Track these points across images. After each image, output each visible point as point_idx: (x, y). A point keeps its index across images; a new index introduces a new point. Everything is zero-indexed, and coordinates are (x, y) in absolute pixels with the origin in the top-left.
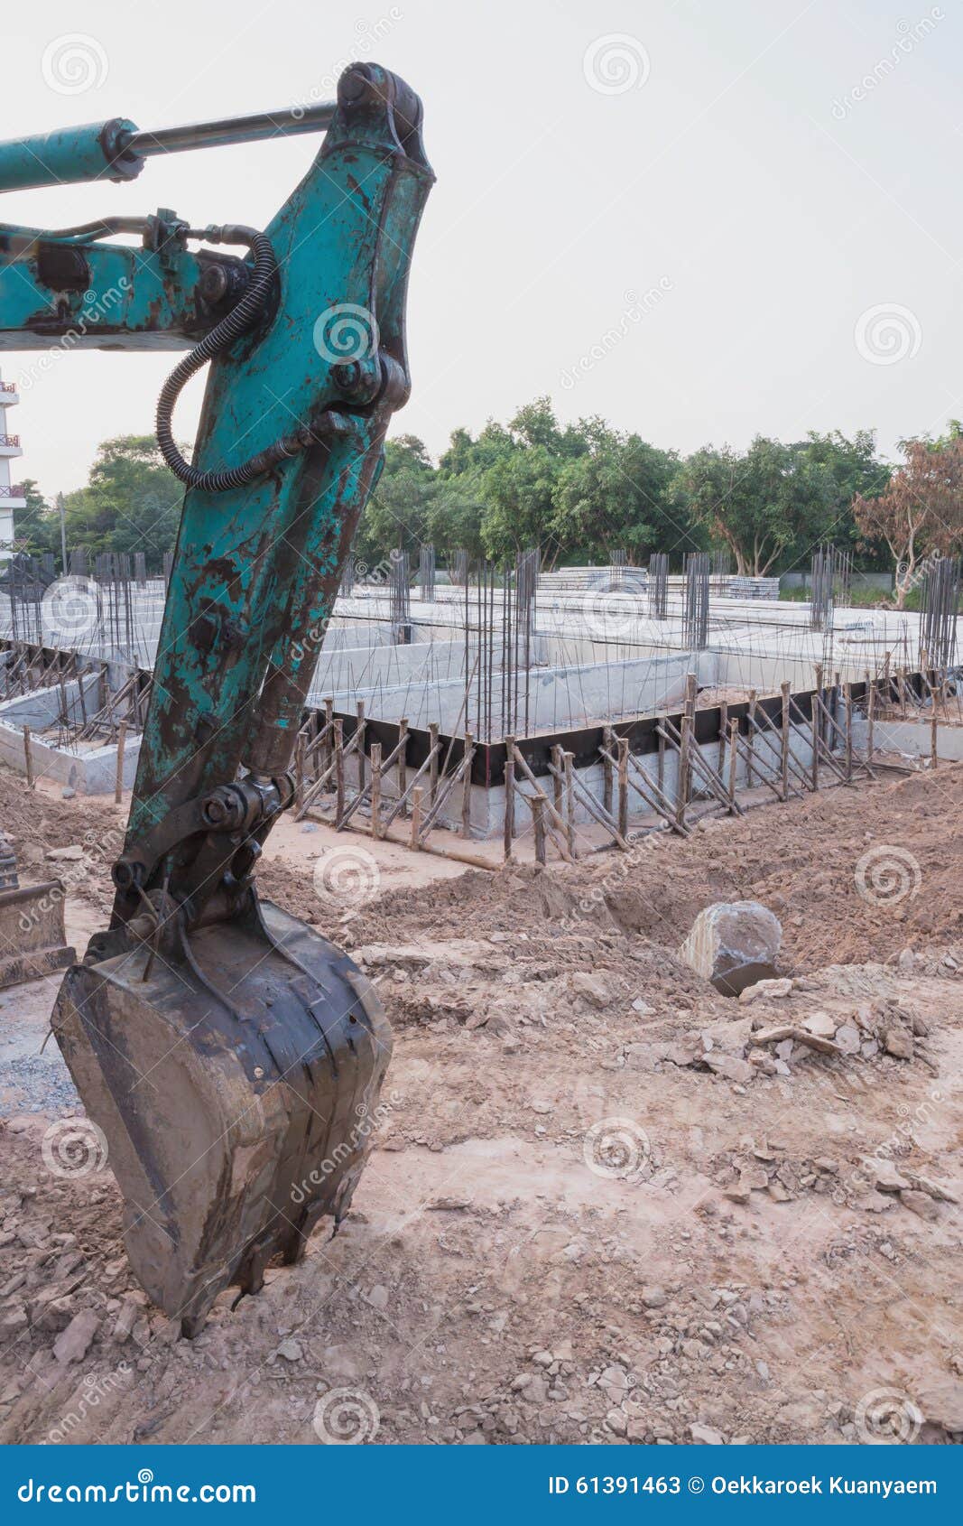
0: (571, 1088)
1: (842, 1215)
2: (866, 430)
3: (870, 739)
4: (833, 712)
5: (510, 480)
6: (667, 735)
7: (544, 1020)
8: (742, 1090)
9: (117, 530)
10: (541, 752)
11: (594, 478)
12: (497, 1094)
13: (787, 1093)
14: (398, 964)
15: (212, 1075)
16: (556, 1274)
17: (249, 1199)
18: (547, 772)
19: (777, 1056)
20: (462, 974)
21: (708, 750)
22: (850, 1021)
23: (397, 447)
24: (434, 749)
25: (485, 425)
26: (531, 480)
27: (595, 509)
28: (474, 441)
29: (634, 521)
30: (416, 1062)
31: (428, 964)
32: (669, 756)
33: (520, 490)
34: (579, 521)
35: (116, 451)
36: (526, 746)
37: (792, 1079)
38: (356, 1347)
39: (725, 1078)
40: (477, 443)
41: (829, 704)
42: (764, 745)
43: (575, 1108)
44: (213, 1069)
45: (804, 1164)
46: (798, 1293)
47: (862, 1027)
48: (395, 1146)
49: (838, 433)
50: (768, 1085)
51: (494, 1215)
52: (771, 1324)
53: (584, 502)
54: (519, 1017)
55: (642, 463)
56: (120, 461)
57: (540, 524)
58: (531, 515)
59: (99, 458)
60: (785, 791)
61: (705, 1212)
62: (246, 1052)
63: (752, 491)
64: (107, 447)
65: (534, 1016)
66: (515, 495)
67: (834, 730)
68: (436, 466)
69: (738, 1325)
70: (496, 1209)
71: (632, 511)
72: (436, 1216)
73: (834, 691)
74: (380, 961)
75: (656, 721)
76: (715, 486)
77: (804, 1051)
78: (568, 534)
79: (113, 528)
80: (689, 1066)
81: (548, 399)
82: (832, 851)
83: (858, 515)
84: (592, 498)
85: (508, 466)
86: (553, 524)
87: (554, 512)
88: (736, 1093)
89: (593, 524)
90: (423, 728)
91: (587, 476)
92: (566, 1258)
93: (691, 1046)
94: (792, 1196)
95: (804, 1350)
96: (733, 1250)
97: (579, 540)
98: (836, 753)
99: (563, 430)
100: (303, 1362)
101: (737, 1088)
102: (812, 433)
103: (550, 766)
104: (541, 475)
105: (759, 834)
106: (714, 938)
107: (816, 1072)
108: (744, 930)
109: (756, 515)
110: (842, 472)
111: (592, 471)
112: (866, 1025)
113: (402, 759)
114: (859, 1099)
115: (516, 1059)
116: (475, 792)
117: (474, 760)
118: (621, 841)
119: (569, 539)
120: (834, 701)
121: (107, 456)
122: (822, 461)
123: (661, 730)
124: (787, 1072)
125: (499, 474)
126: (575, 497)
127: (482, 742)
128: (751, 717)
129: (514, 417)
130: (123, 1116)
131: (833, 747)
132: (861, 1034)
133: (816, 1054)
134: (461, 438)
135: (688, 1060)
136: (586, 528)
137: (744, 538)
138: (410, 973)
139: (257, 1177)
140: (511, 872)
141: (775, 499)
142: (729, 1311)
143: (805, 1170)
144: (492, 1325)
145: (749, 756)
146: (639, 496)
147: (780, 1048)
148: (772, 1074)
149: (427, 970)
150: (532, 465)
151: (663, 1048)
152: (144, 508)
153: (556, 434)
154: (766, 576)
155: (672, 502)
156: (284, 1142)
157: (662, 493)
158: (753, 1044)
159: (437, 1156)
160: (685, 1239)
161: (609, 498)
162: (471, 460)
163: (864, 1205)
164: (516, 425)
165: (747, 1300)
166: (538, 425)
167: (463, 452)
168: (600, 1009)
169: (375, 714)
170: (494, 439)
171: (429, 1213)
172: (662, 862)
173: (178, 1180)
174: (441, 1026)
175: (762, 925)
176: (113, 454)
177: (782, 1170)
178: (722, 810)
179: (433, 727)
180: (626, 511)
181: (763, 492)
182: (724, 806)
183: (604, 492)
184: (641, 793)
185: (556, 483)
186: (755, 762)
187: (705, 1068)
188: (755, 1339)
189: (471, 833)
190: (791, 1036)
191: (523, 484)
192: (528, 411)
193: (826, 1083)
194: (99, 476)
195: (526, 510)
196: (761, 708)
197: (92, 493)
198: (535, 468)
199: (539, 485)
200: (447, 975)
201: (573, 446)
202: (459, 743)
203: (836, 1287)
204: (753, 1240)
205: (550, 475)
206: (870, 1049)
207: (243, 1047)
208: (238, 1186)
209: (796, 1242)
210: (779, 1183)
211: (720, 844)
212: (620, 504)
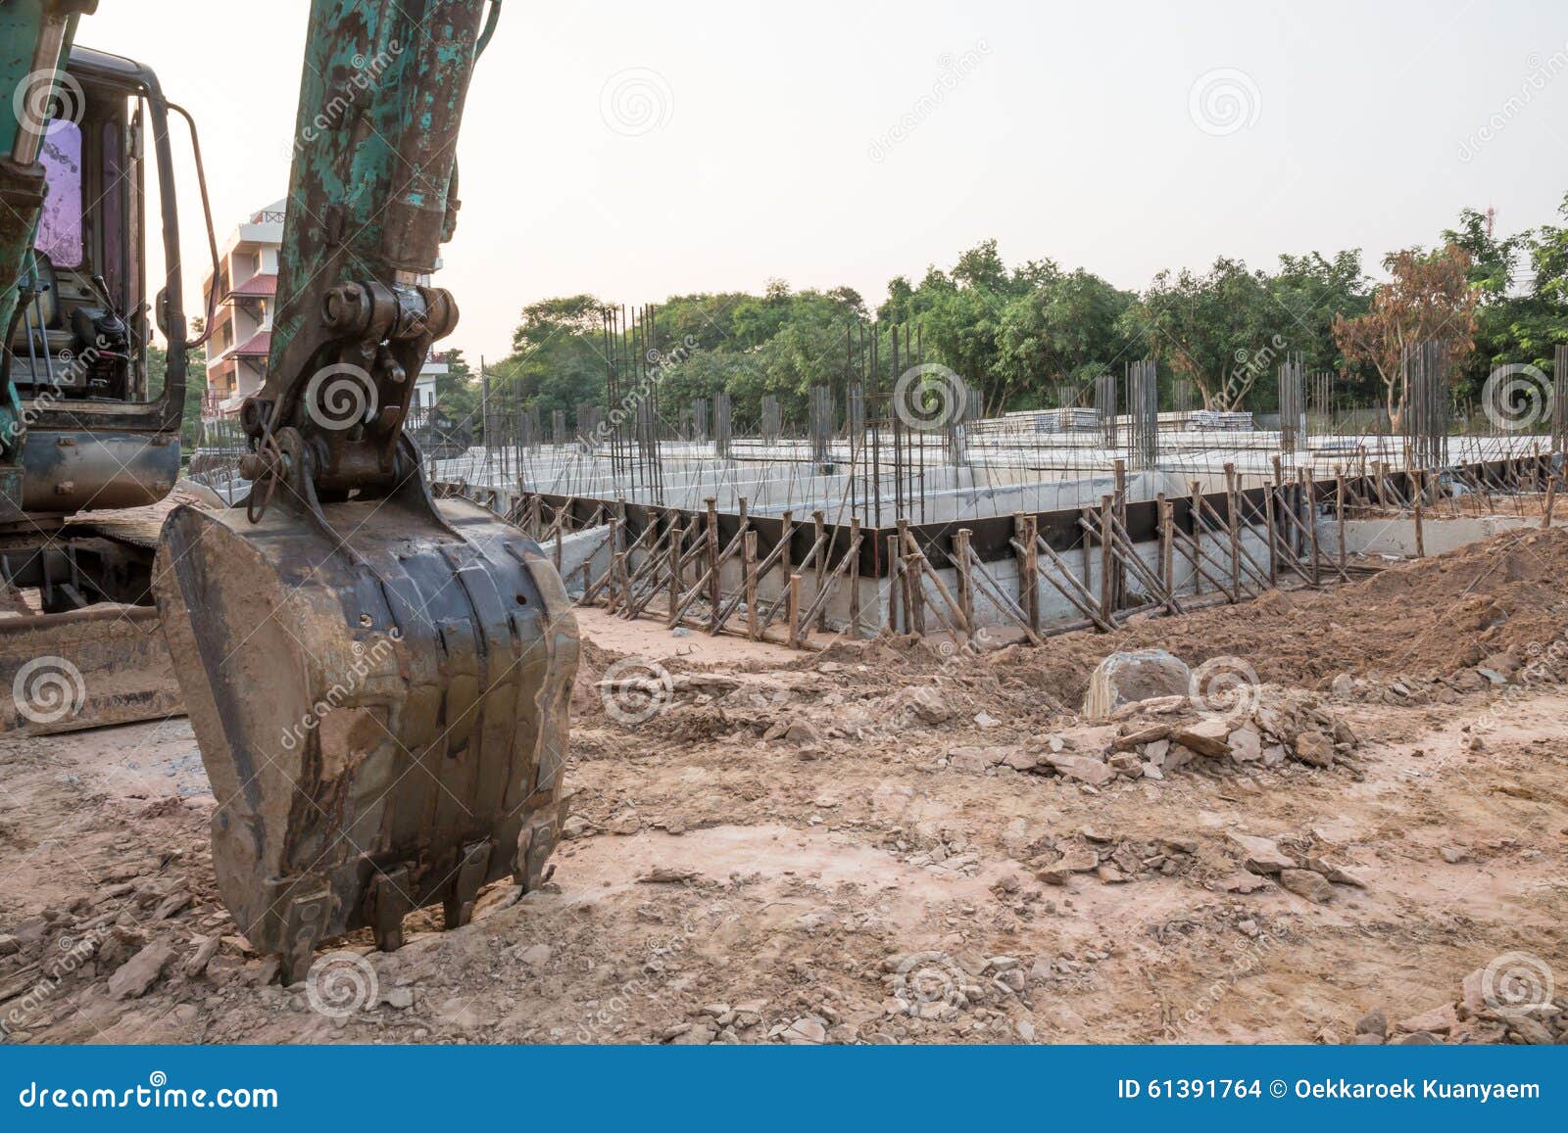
0: (872, 787)
1: (1192, 897)
2: (1349, 249)
3: (1341, 537)
4: (1298, 513)
5: (949, 323)
6: (1091, 528)
7: (860, 733)
8: (1093, 790)
9: (541, 395)
10: (940, 541)
11: (1039, 315)
12: (777, 795)
13: (1152, 793)
14: (700, 687)
15: (296, 606)
16: (777, 941)
17: (355, 791)
18: (949, 565)
19: (1148, 760)
20: (776, 698)
21: (1145, 551)
22: (1248, 725)
23: (832, 301)
24: (819, 540)
25: (926, 273)
26: (972, 321)
27: (1042, 348)
28: (914, 290)
29: (1086, 359)
30: (691, 769)
31: (737, 687)
32: (1096, 555)
33: (960, 333)
34: (1025, 363)
35: (541, 315)
36: (922, 533)
37: (1164, 783)
38: (486, 998)
39: (1075, 780)
40: (917, 292)
41: (1292, 504)
42: (1214, 548)
43: (870, 803)
44: (297, 599)
45: (1151, 844)
46: (1110, 966)
47: (1264, 730)
48: (627, 830)
49: (1317, 255)
50: (1129, 787)
51: (722, 887)
52: (1057, 992)
53: (1030, 341)
54: (831, 729)
55: (1093, 297)
56: (544, 325)
57: (983, 369)
58: (973, 359)
59: (522, 322)
60: (1237, 592)
61: (1005, 890)
62: (354, 595)
63: (1216, 318)
64: (531, 311)
65: (848, 728)
66: (956, 338)
67: (1300, 533)
68: (874, 318)
69: (1007, 989)
70: (725, 881)
71: (1083, 348)
72: (646, 889)
73: (1298, 489)
74: (683, 685)
75: (1080, 513)
76: (1174, 316)
77: (1183, 754)
78: (1014, 377)
79: (535, 393)
80: (1031, 771)
81: (994, 243)
82: (1284, 637)
83: (1340, 338)
84: (1039, 336)
85: (947, 308)
86: (998, 367)
87: (999, 354)
88: (1085, 793)
89: (1041, 365)
90: (809, 519)
91: (1032, 313)
92: (797, 925)
93: (1035, 748)
94: (1127, 876)
95: (1098, 1019)
96: (1029, 925)
97: (1026, 383)
98: (1304, 560)
99: (1011, 275)
100: (410, 1010)
101: (1085, 787)
102: (1285, 258)
103: (952, 558)
104: (983, 315)
105: (1198, 625)
106: (1111, 689)
107: (1196, 776)
108: (1147, 680)
109: (1222, 345)
110: (1321, 296)
111: (1038, 307)
112: (1270, 727)
113: (786, 558)
114: (1250, 800)
115: (812, 765)
116: (864, 585)
117: (862, 547)
118: (1032, 636)
119: (1016, 383)
120: (1298, 500)
121: (531, 320)
122: (1298, 286)
123: (1085, 522)
124: (1160, 776)
125: (938, 316)
126: (1018, 339)
127: (872, 526)
128: (1196, 513)
129: (956, 263)
130: (213, 686)
131: (1301, 553)
132: (1263, 738)
133: (1201, 759)
134: (900, 287)
135: (1029, 763)
136: (1033, 370)
137: (1209, 371)
138: (715, 698)
139: (363, 761)
140: (883, 644)
141: (1242, 325)
142: (999, 974)
143: (1151, 850)
144: (670, 983)
145: (1196, 557)
146: (1089, 332)
147: (1150, 750)
148: (1137, 777)
149: (735, 694)
150: (972, 306)
151: (999, 752)
152: (568, 372)
153: (1003, 280)
154: (1237, 411)
155: (1127, 335)
156: (401, 720)
157: (1115, 326)
158: (1115, 748)
159: (675, 839)
160: (967, 913)
161: (1058, 335)
162: (911, 310)
163: (1229, 885)
164: (959, 272)
165: (1029, 966)
166: (981, 267)
167: (902, 302)
168: (934, 725)
169: (758, 509)
170: (935, 287)
171: (640, 886)
172: (1076, 651)
173: (267, 761)
174: (736, 737)
175: (1169, 675)
176: (538, 319)
177: (1119, 851)
178: (1159, 609)
179: (818, 516)
180: (1077, 350)
181: (1229, 319)
182: (1159, 604)
183: (1052, 329)
184: (1059, 587)
185: (999, 323)
186: (1203, 563)
187: (1049, 770)
188: (1030, 1008)
189: (861, 633)
190: (1164, 736)
191: (962, 326)
192: (972, 256)
193: (1208, 786)
194: (524, 341)
195: (968, 354)
196: (1206, 503)
197: (515, 359)
198: (976, 308)
199: (980, 326)
200: (760, 699)
201: (1019, 287)
202: (845, 531)
203: (1166, 960)
204: (1062, 916)
205: (993, 315)
206: (1273, 755)
207: (350, 590)
208: (333, 768)
209: (1122, 920)
210: (1114, 865)
211: (1149, 635)
212: (1069, 341)
